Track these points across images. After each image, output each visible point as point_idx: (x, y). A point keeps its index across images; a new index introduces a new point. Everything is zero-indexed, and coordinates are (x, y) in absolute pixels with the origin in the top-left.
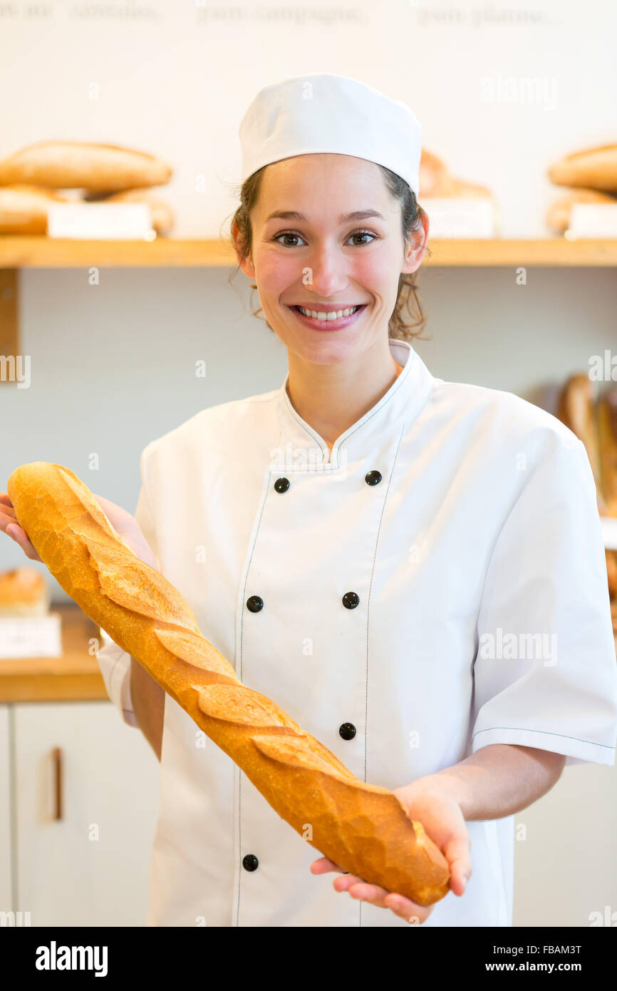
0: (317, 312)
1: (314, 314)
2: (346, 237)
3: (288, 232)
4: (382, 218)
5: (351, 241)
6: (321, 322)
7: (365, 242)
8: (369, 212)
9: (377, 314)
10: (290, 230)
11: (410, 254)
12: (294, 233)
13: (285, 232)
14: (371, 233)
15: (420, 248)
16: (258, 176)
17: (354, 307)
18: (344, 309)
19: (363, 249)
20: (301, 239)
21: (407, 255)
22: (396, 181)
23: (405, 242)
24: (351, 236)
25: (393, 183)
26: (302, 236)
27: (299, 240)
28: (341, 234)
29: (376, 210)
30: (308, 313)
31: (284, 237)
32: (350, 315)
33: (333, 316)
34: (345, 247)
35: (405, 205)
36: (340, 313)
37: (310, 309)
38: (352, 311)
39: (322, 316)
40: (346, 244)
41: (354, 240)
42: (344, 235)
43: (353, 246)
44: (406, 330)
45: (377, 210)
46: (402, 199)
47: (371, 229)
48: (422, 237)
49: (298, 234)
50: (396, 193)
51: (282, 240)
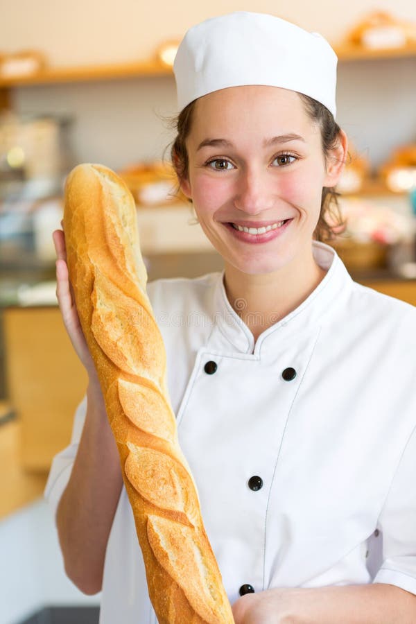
0: (249, 228)
1: (246, 230)
2: (271, 159)
3: (219, 158)
4: (303, 140)
5: (276, 163)
6: (253, 235)
7: (288, 162)
8: (290, 136)
9: (303, 225)
10: (220, 156)
11: (331, 170)
12: (224, 158)
13: (215, 158)
14: (293, 155)
15: (340, 163)
16: (190, 109)
17: (281, 222)
18: (272, 224)
19: (286, 169)
20: (231, 163)
21: (328, 170)
22: (314, 105)
23: (326, 159)
24: (275, 159)
25: (311, 107)
26: (231, 161)
27: (229, 164)
28: (266, 157)
29: (296, 134)
30: (240, 228)
31: (215, 163)
32: (279, 228)
33: (262, 230)
34: (271, 169)
35: (324, 127)
36: (269, 228)
37: (242, 226)
38: (280, 224)
39: (253, 231)
40: (271, 165)
41: (278, 162)
42: (269, 157)
43: (277, 166)
44: (331, 231)
45: (298, 133)
46: (321, 121)
47: (292, 151)
48: (341, 154)
49: (227, 159)
50: (314, 116)
51: (213, 165)
